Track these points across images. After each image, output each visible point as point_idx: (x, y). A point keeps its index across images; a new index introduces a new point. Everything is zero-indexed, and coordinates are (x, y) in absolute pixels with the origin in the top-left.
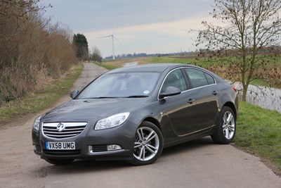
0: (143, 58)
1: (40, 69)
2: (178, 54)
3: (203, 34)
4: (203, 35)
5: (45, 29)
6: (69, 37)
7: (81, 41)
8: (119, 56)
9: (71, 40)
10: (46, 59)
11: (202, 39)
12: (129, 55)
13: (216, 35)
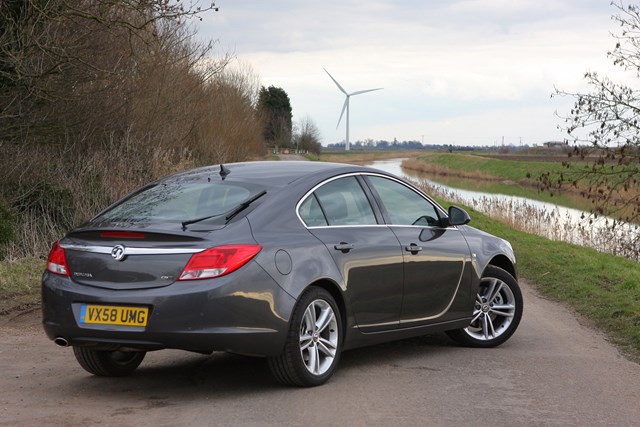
0: (416, 152)
1: (176, 160)
2: (493, 149)
3: (587, 104)
4: (586, 107)
5: (196, 68)
6: (251, 92)
7: (276, 102)
8: (358, 144)
9: (255, 99)
10: (192, 139)
11: (584, 115)
12: (383, 144)
13: (620, 107)
